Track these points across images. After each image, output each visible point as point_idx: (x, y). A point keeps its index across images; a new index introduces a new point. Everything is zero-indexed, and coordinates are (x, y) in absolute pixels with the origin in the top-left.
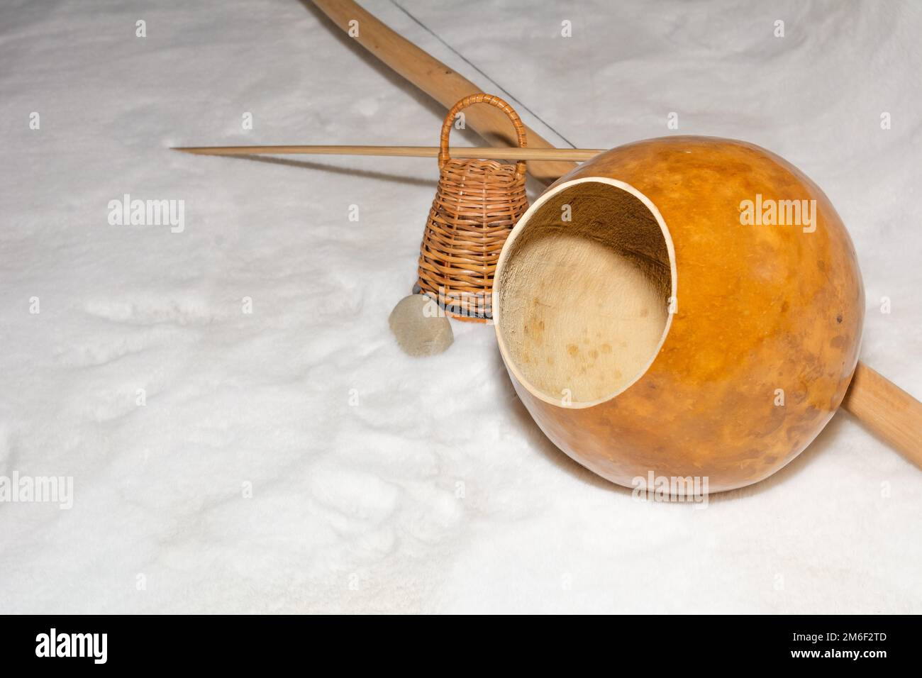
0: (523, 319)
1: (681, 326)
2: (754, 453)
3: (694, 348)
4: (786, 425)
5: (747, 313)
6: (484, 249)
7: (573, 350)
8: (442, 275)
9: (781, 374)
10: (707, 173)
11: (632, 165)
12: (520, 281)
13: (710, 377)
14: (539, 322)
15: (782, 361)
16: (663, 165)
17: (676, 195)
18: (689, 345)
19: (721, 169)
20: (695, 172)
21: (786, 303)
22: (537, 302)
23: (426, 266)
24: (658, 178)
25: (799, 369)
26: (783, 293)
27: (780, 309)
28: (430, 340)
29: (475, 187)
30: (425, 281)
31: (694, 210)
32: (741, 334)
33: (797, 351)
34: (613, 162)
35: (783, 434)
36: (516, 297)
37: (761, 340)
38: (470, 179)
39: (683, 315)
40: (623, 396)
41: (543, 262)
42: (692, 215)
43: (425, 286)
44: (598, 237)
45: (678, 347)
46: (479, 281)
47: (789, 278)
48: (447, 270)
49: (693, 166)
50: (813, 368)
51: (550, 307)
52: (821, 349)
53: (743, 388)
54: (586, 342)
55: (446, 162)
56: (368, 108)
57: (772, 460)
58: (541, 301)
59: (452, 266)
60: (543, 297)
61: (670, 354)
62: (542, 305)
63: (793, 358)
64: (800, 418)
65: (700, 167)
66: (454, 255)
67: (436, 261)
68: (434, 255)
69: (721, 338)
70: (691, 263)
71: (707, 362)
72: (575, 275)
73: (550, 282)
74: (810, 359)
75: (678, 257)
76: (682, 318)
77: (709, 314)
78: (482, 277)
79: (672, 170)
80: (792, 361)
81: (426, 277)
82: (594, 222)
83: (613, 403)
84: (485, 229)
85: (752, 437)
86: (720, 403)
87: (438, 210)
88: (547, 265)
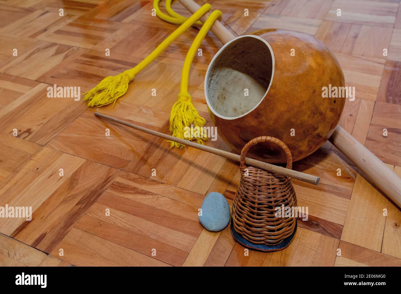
0: (217, 94)
1: (273, 91)
3: (276, 101)
4: (308, 139)
5: (299, 91)
9: (309, 117)
12: (218, 79)
14: (224, 96)
15: (310, 112)
18: (275, 99)
21: (315, 90)
22: (224, 89)
25: (316, 117)
26: (314, 86)
27: (312, 92)
31: (285, 49)
32: (295, 98)
33: (316, 110)
35: (306, 142)
36: (216, 84)
37: (303, 102)
39: (274, 87)
41: (228, 74)
42: (284, 51)
44: (250, 70)
45: (271, 99)
47: (318, 80)
50: (322, 118)
51: (229, 92)
52: (326, 111)
54: (240, 108)
57: (301, 152)
58: (225, 89)
60: (227, 88)
61: (267, 102)
62: (226, 91)
63: (315, 112)
64: (314, 137)
69: (288, 98)
70: (281, 68)
71: (281, 107)
72: (240, 83)
73: (230, 83)
74: (321, 114)
77: (284, 88)
80: (314, 113)
82: (249, 64)
85: (294, 141)
86: (284, 124)
88: (230, 76)
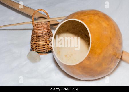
2: (108, 68)
3: (96, 49)
4: (113, 62)
5: (104, 40)
6: (44, 40)
7: (66, 56)
8: (36, 46)
10: (92, 15)
11: (76, 16)
13: (100, 54)
15: (112, 49)
16: (83, 15)
17: (87, 20)
19: (94, 14)
20: (89, 15)
21: (111, 38)
23: (32, 45)
24: (82, 17)
26: (110, 36)
28: (36, 59)
29: (41, 28)
30: (33, 48)
32: (104, 45)
33: (114, 47)
34: (72, 16)
35: (113, 63)
37: (108, 45)
38: (39, 26)
40: (84, 61)
42: (91, 23)
43: (33, 49)
46: (44, 46)
48: (37, 45)
49: (88, 14)
50: (117, 50)
52: (118, 46)
53: (106, 55)
55: (34, 24)
56: (12, 18)
57: (111, 69)
59: (38, 44)
64: (116, 60)
65: (90, 14)
66: (38, 42)
67: (35, 44)
68: (34, 42)
71: (99, 51)
74: (116, 48)
75: (90, 31)
76: (93, 43)
78: (45, 45)
79: (85, 16)
80: (114, 49)
81: (33, 47)
83: (82, 63)
84: (44, 36)
85: (108, 65)
87: (33, 33)
